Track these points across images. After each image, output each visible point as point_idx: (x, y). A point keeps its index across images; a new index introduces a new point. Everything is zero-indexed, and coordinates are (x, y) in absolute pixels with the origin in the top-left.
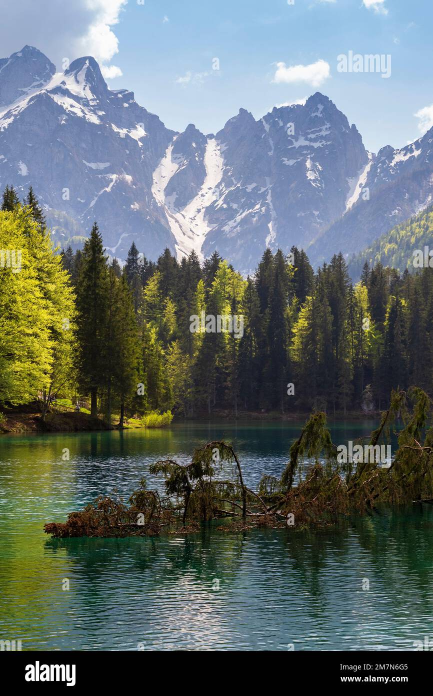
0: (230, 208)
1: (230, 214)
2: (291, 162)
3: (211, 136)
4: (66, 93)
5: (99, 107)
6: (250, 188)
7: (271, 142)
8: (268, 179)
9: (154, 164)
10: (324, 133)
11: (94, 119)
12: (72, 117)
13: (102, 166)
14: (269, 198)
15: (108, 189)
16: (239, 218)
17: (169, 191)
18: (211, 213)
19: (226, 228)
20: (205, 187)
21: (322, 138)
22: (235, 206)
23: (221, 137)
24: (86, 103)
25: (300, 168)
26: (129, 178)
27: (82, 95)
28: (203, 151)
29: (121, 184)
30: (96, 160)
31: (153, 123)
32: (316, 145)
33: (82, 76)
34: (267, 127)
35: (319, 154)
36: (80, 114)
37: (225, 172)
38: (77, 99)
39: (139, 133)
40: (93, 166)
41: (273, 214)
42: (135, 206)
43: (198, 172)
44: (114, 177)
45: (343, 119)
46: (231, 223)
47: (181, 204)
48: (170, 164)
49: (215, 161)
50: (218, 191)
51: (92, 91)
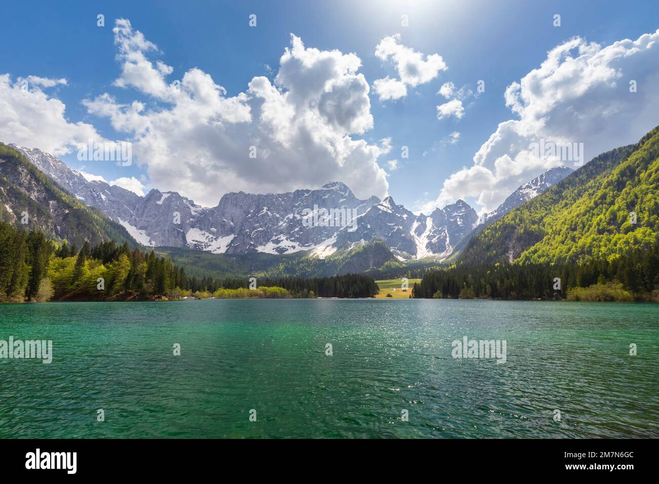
0: (434, 235)
1: (434, 237)
2: (453, 220)
3: (428, 216)
4: (382, 205)
5: (393, 209)
6: (440, 229)
7: (446, 215)
8: (446, 226)
9: (411, 225)
10: (463, 211)
11: (390, 212)
12: (383, 212)
13: (393, 224)
14: (446, 231)
15: (395, 231)
16: (437, 238)
17: (415, 232)
18: (428, 237)
19: (433, 241)
20: (427, 230)
21: (462, 212)
22: (436, 234)
23: (431, 216)
25: (456, 221)
26: (401, 228)
27: (387, 206)
28: (426, 221)
29: (399, 229)
30: (390, 223)
31: (409, 213)
32: (460, 214)
33: (387, 201)
34: (444, 211)
35: (461, 217)
36: (386, 211)
37: (433, 226)
38: (385, 207)
39: (405, 216)
40: (390, 224)
41: (448, 235)
42: (403, 235)
43: (423, 226)
44: (396, 227)
45: (469, 206)
46: (434, 239)
47: (419, 235)
48: (416, 225)
49: (429, 223)
50: (430, 231)
51: (391, 205)
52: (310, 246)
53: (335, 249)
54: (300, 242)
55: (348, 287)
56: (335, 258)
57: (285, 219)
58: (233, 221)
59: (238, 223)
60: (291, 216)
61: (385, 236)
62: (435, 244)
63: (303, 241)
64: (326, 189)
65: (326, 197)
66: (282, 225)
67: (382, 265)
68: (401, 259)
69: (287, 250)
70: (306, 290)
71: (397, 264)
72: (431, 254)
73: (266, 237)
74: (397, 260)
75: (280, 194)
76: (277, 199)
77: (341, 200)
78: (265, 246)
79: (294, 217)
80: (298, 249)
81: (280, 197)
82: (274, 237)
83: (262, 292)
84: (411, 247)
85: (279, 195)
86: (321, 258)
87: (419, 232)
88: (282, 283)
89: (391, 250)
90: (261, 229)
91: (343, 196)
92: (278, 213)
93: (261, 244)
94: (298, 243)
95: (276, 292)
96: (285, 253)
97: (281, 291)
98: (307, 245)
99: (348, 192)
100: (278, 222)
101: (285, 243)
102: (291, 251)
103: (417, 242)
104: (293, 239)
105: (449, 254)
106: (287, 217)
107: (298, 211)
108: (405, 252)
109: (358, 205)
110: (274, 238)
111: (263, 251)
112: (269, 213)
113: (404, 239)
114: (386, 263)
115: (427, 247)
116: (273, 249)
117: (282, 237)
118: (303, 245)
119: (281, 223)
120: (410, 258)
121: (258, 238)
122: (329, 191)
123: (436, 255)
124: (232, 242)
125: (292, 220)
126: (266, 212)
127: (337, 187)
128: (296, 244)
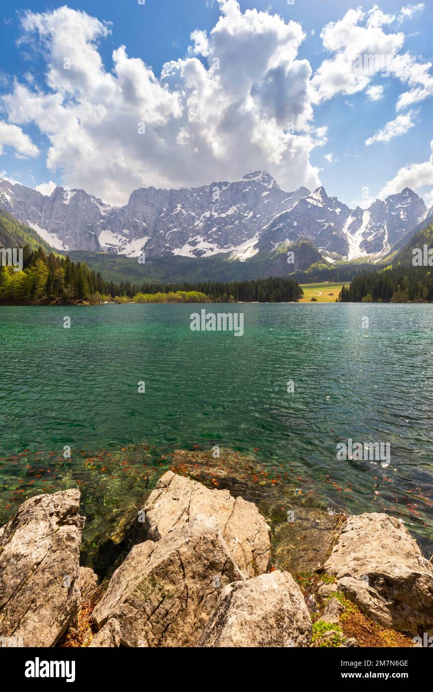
1: (370, 234)
2: (395, 213)
3: (366, 210)
4: (311, 198)
5: (324, 202)
6: (378, 225)
7: (387, 207)
8: (385, 221)
9: (344, 221)
10: (409, 202)
11: (321, 205)
12: (313, 206)
13: (323, 221)
14: (385, 227)
15: (325, 228)
16: (373, 235)
17: (349, 229)
18: (364, 234)
19: (369, 239)
20: (362, 226)
22: (372, 231)
23: (369, 210)
24: (319, 201)
25: (399, 215)
26: (332, 224)
27: (318, 199)
28: (362, 215)
29: (330, 226)
30: (321, 219)
31: (344, 207)
32: (405, 206)
33: (319, 193)
34: (386, 203)
35: (406, 210)
36: (316, 204)
37: (370, 221)
38: (315, 200)
39: (338, 210)
40: (320, 221)
41: (387, 232)
42: (334, 233)
43: (359, 222)
44: (327, 224)
45: (417, 195)
46: (370, 237)
47: (353, 233)
48: (350, 220)
49: (366, 218)
50: (366, 227)
51: (322, 197)
52: (229, 247)
53: (257, 251)
54: (219, 244)
55: (270, 292)
56: (258, 260)
57: (202, 218)
58: (145, 222)
59: (152, 224)
60: (207, 214)
61: (314, 235)
62: (371, 242)
63: (221, 243)
64: (246, 180)
65: (247, 190)
66: (198, 225)
67: (308, 267)
68: (330, 260)
69: (205, 252)
70: (225, 295)
71: (325, 266)
72: (365, 254)
73: (181, 240)
74: (325, 262)
75: (195, 189)
76: (191, 194)
77: (265, 193)
78: (181, 248)
79: (212, 216)
80: (217, 251)
81: (195, 192)
82: (190, 238)
83: (180, 297)
84: (341, 246)
85: (193, 189)
86: (242, 261)
87: (353, 229)
88: (201, 288)
89: (319, 251)
90: (176, 230)
91: (266, 189)
92: (193, 211)
93: (177, 247)
94: (216, 245)
95: (195, 297)
96: (203, 256)
97: (199, 295)
98: (225, 246)
99: (272, 183)
100: (194, 222)
101: (203, 245)
102: (209, 254)
103: (350, 241)
104: (211, 240)
105: (385, 254)
106: (203, 215)
107: (215, 208)
108: (334, 253)
109: (284, 199)
110: (190, 240)
111: (180, 254)
112: (184, 211)
113: (335, 238)
114: (313, 266)
115: (361, 246)
116: (190, 252)
117: (199, 238)
118: (222, 247)
119: (197, 222)
120: (340, 259)
121: (173, 240)
122: (250, 183)
123: (371, 255)
124: (147, 244)
125: (209, 219)
126: (181, 211)
127: (260, 177)
128: (214, 246)
